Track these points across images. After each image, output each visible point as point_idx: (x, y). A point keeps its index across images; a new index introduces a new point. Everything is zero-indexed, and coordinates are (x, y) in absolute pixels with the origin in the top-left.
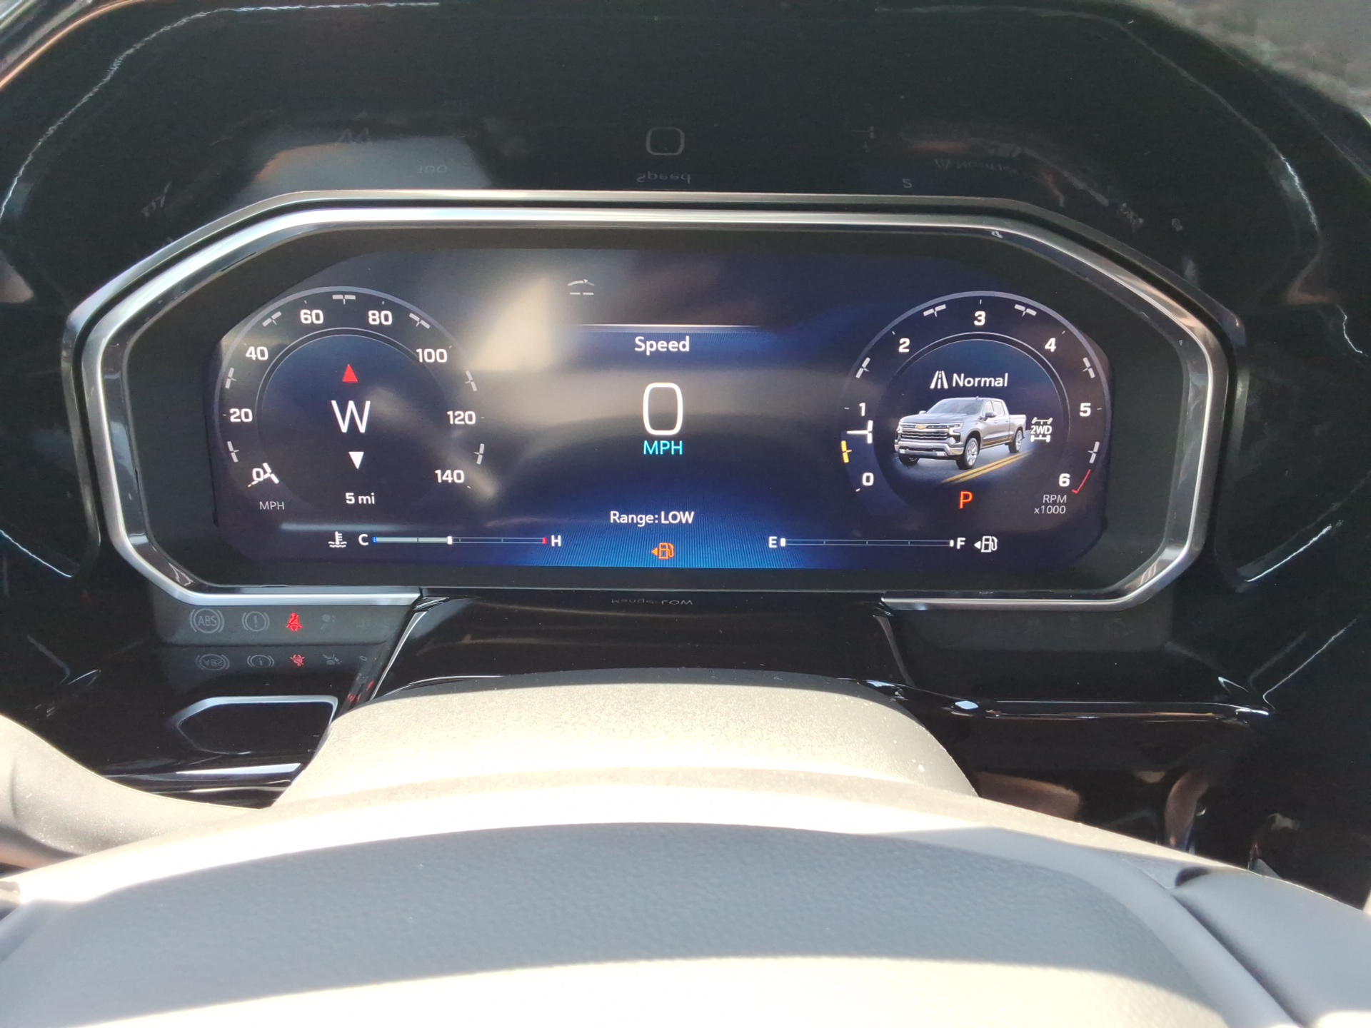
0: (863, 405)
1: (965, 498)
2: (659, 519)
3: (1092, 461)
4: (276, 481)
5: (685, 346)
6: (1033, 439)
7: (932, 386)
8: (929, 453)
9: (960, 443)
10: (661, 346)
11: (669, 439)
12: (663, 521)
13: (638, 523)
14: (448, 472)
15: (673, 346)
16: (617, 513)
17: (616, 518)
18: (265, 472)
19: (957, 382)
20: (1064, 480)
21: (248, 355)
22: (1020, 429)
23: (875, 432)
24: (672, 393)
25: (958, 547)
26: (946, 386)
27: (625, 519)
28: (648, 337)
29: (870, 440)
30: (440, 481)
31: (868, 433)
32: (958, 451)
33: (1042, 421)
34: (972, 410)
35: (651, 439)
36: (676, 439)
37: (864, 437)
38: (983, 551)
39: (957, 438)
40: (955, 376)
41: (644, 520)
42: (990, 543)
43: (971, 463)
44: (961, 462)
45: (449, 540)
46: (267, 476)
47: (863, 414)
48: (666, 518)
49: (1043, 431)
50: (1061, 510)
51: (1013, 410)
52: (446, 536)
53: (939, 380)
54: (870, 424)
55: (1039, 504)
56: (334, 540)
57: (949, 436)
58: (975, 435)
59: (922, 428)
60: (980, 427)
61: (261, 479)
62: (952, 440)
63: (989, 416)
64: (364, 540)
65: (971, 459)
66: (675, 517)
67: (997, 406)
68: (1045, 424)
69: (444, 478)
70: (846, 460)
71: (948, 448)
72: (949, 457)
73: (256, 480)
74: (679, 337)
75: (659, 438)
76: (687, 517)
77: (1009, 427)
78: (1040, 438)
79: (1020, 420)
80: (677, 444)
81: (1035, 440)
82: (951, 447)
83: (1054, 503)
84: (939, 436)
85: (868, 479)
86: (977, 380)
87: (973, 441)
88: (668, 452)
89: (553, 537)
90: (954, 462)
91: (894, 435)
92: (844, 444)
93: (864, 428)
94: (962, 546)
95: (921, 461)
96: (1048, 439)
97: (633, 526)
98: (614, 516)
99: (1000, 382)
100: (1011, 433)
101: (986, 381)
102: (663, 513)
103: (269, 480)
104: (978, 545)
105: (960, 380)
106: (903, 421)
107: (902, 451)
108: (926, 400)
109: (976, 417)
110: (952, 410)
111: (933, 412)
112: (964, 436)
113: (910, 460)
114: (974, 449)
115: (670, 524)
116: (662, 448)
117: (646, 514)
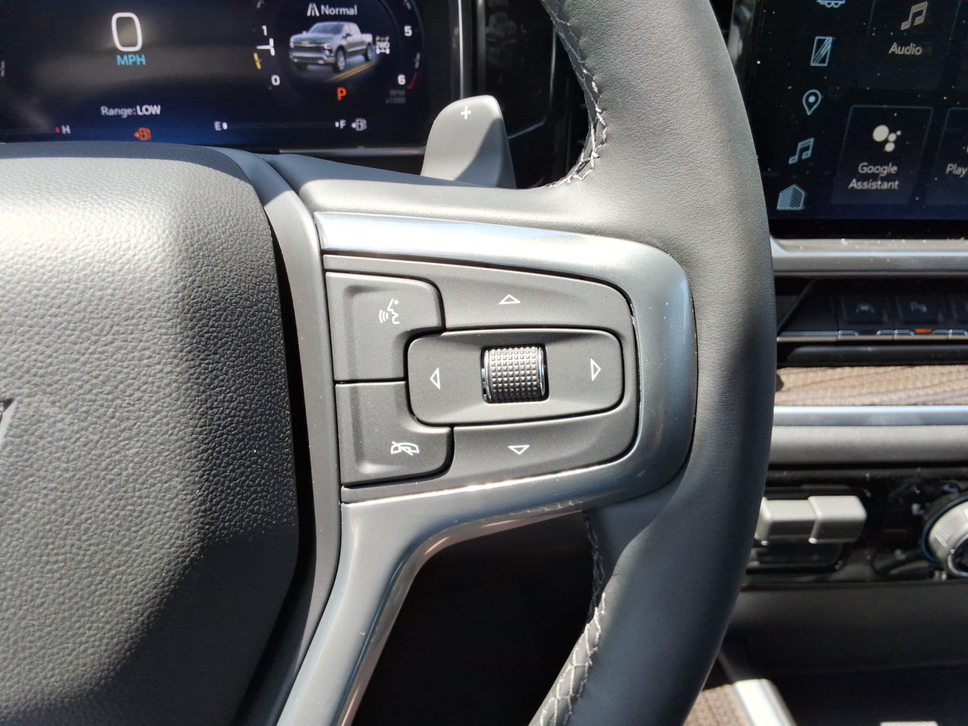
0: (265, 28)
1: (341, 93)
2: (136, 111)
3: (417, 65)
6: (378, 51)
7: (309, 14)
8: (314, 61)
9: (333, 55)
11: (134, 53)
12: (139, 113)
13: (122, 114)
16: (106, 108)
17: (106, 111)
19: (325, 12)
20: (401, 80)
22: (369, 44)
23: (275, 47)
24: (131, 20)
25: (342, 126)
26: (318, 14)
27: (112, 112)
29: (273, 53)
31: (271, 47)
32: (332, 60)
33: (382, 39)
34: (337, 31)
35: (122, 54)
36: (139, 54)
37: (269, 51)
38: (358, 129)
39: (330, 51)
40: (323, 7)
41: (126, 112)
42: (361, 124)
43: (342, 68)
44: (335, 68)
47: (265, 33)
48: (141, 111)
49: (384, 47)
50: (402, 100)
51: (363, 30)
53: (312, 10)
54: (271, 41)
55: (388, 96)
57: (324, 49)
58: (341, 48)
59: (306, 44)
60: (344, 43)
62: (327, 53)
63: (348, 35)
65: (341, 64)
66: (147, 110)
67: (352, 29)
68: (384, 41)
70: (259, 66)
71: (325, 58)
72: (326, 64)
75: (128, 53)
76: (156, 110)
77: (362, 43)
78: (383, 51)
79: (368, 38)
80: (140, 57)
81: (381, 53)
82: (326, 57)
83: (397, 96)
84: (319, 49)
85: (276, 80)
86: (337, 10)
87: (341, 53)
88: (134, 63)
89: (63, 127)
90: (330, 68)
91: (289, 49)
92: (256, 56)
93: (268, 44)
94: (344, 126)
95: (310, 67)
96: (388, 52)
97: (118, 117)
98: (104, 110)
99: (353, 11)
100: (364, 47)
101: (343, 11)
102: (138, 108)
104: (354, 125)
105: (327, 10)
106: (293, 39)
107: (296, 60)
108: (307, 23)
109: (340, 36)
110: (324, 31)
111: (313, 32)
112: (334, 48)
113: (303, 64)
114: (342, 59)
115: (145, 116)
116: (131, 61)
117: (127, 108)
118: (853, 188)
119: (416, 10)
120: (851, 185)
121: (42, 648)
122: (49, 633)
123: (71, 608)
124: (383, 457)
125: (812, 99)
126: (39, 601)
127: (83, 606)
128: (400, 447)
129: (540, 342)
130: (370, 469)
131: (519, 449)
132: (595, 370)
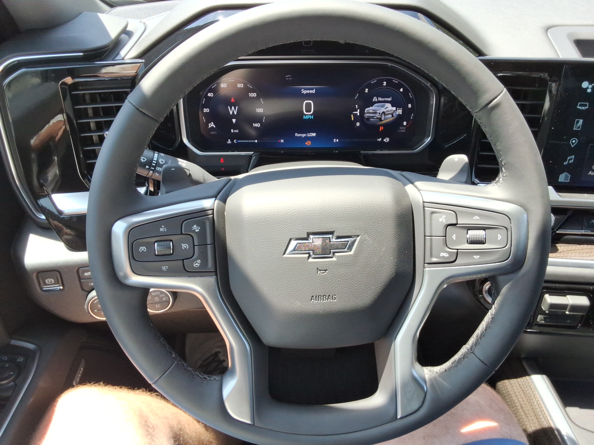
0: (357, 106)
1: (381, 128)
2: (307, 135)
3: (411, 118)
4: (214, 127)
5: (314, 91)
6: (397, 113)
7: (373, 101)
8: (373, 117)
9: (380, 115)
10: (308, 91)
11: (310, 115)
12: (308, 136)
13: (302, 136)
14: (256, 124)
15: (311, 91)
17: (297, 135)
18: (212, 124)
19: (379, 100)
20: (405, 123)
21: (208, 95)
22: (394, 111)
23: (360, 112)
24: (310, 103)
25: (380, 141)
26: (377, 101)
27: (299, 135)
28: (305, 89)
29: (358, 114)
30: (254, 126)
31: (358, 113)
32: (380, 117)
33: (399, 109)
34: (383, 106)
35: (305, 115)
36: (311, 115)
37: (357, 114)
38: (386, 141)
39: (379, 113)
40: (379, 98)
42: (387, 139)
43: (383, 120)
44: (380, 119)
45: (256, 141)
46: (212, 125)
47: (357, 108)
48: (309, 135)
49: (400, 112)
50: (404, 131)
51: (393, 106)
52: (255, 140)
53: (375, 99)
54: (359, 110)
55: (399, 129)
56: (228, 141)
57: (377, 113)
58: (384, 112)
59: (371, 111)
60: (385, 110)
61: (211, 126)
62: (378, 114)
63: (387, 108)
64: (236, 141)
65: (383, 118)
66: (311, 135)
67: (389, 105)
68: (400, 109)
69: (255, 125)
70: (353, 119)
71: (377, 116)
72: (377, 118)
73: (210, 127)
74: (312, 89)
75: (307, 115)
76: (314, 135)
77: (392, 110)
78: (399, 113)
79: (394, 108)
80: (312, 116)
81: (398, 114)
82: (378, 116)
83: (403, 129)
84: (375, 113)
85: (358, 124)
86: (384, 99)
87: (383, 114)
88: (309, 118)
89: (281, 140)
90: (378, 120)
91: (364, 113)
92: (352, 115)
93: (357, 111)
94: (381, 141)
95: (371, 119)
96: (401, 113)
98: (296, 135)
99: (390, 99)
100: (392, 112)
101: (386, 99)
102: (308, 134)
103: (213, 126)
104: (384, 140)
105: (380, 99)
106: (366, 109)
107: (366, 117)
108: (372, 104)
109: (384, 108)
110: (378, 106)
111: (374, 107)
112: (381, 113)
113: (368, 119)
114: (383, 116)
115: (310, 136)
116: (308, 117)
117: (304, 134)
118: (590, 174)
119: (414, 99)
120: (589, 173)
121: (359, 294)
122: (361, 291)
123: (366, 285)
124: (438, 257)
125: (574, 142)
126: (360, 283)
127: (369, 285)
128: (443, 254)
129: (484, 229)
130: (434, 260)
131: (476, 257)
132: (500, 237)
